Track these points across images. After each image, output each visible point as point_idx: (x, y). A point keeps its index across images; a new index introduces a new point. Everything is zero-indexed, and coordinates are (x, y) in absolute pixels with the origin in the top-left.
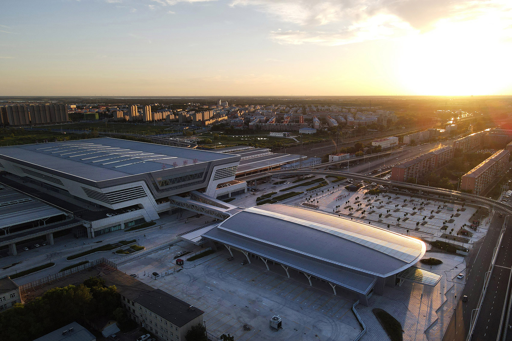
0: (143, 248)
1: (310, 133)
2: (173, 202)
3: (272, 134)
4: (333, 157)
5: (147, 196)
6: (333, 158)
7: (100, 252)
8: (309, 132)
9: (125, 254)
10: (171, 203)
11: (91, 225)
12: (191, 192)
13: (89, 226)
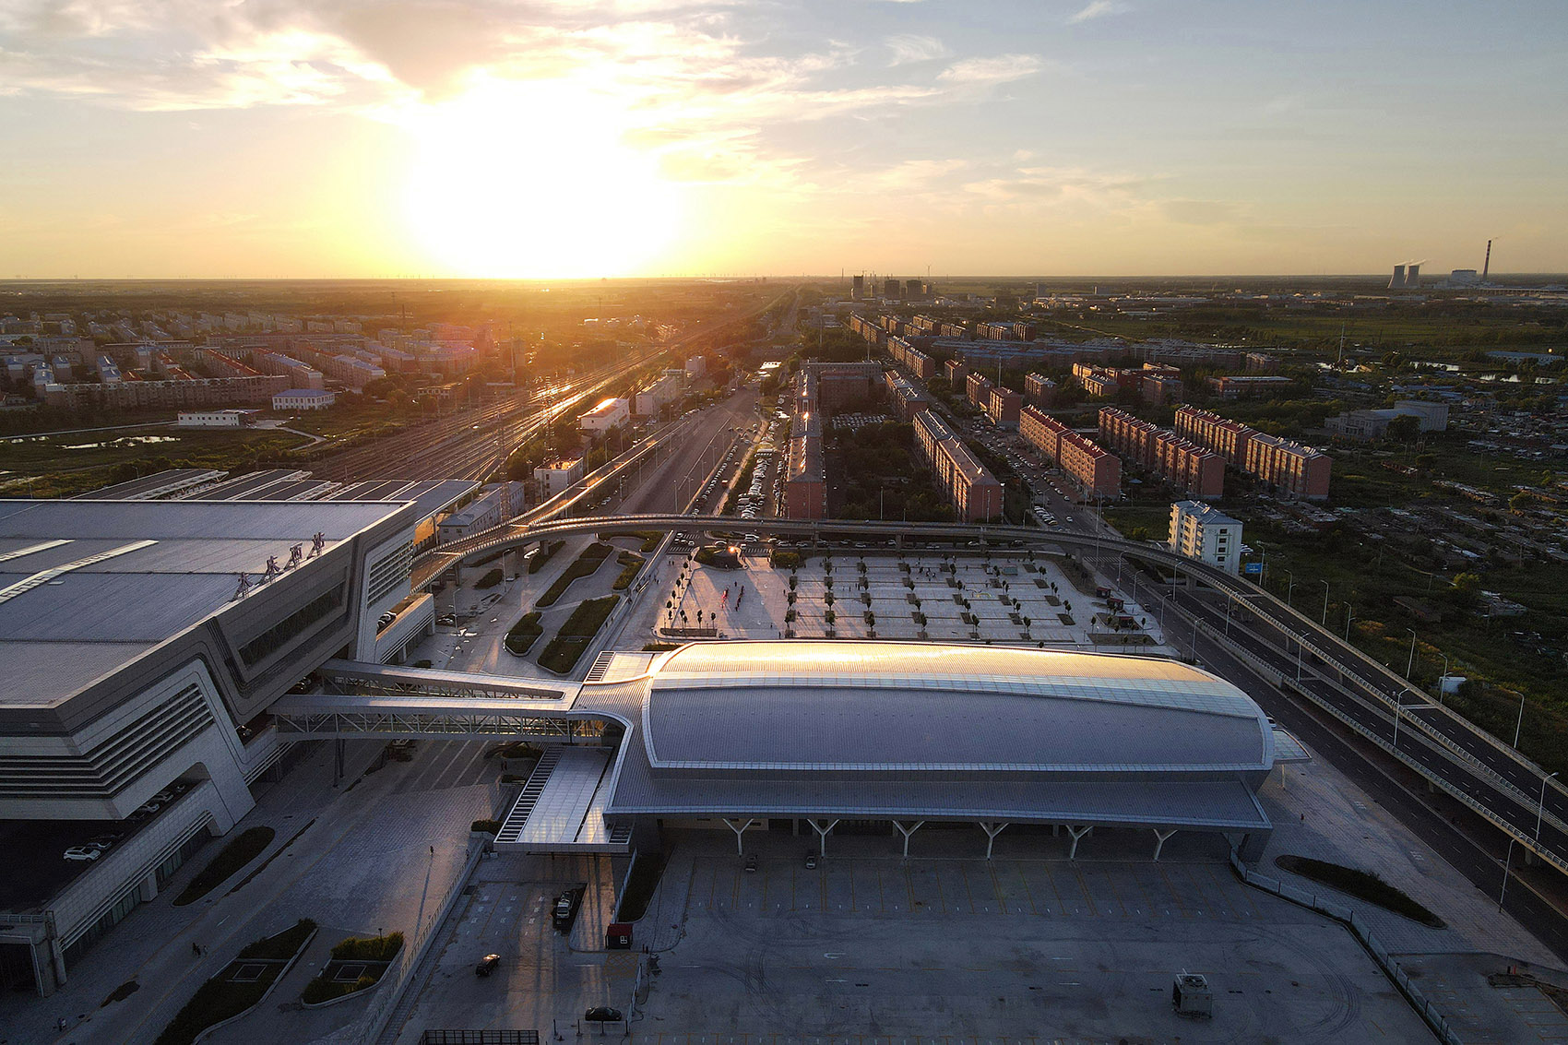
0: (396, 943)
1: (316, 405)
2: (283, 725)
3: (187, 420)
4: (547, 475)
5: (212, 722)
6: (548, 478)
7: (212, 1028)
8: (312, 405)
9: (361, 992)
10: (280, 730)
11: (50, 926)
12: (323, 667)
13: (41, 933)
